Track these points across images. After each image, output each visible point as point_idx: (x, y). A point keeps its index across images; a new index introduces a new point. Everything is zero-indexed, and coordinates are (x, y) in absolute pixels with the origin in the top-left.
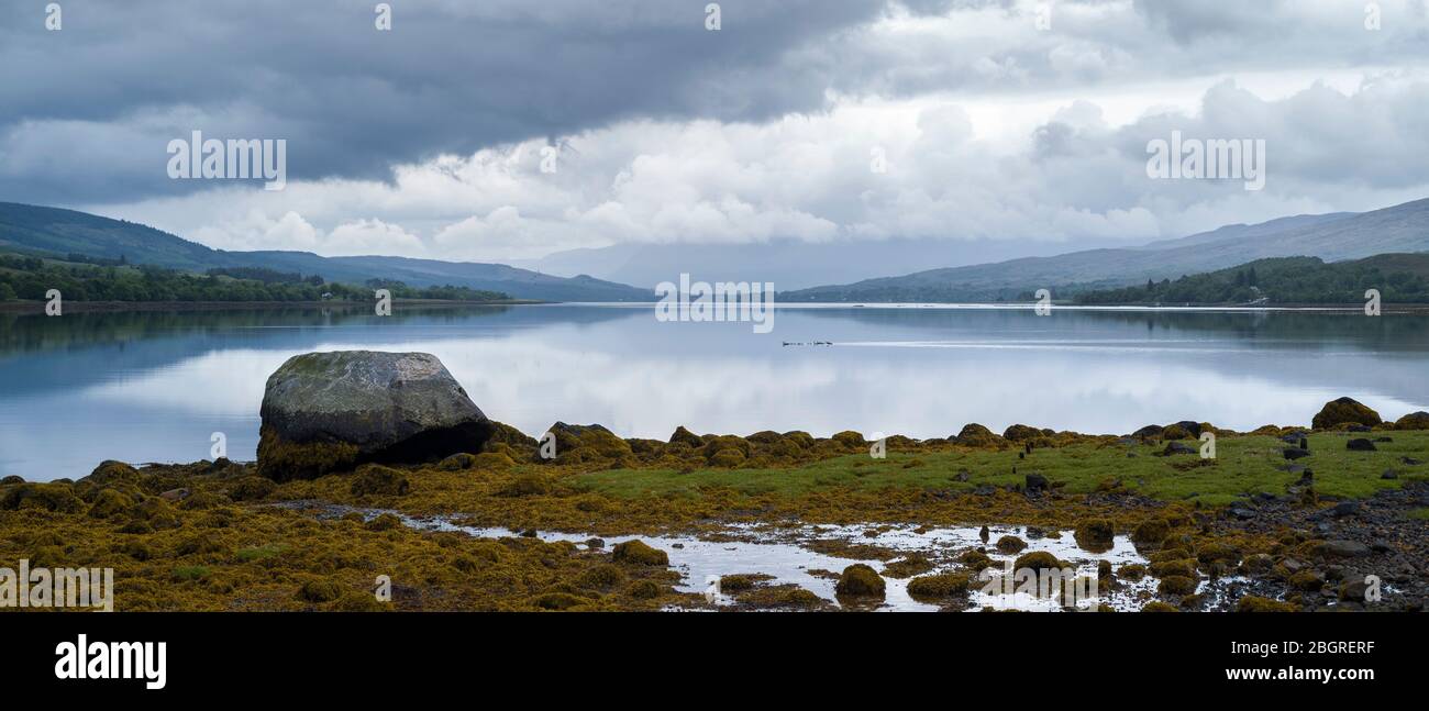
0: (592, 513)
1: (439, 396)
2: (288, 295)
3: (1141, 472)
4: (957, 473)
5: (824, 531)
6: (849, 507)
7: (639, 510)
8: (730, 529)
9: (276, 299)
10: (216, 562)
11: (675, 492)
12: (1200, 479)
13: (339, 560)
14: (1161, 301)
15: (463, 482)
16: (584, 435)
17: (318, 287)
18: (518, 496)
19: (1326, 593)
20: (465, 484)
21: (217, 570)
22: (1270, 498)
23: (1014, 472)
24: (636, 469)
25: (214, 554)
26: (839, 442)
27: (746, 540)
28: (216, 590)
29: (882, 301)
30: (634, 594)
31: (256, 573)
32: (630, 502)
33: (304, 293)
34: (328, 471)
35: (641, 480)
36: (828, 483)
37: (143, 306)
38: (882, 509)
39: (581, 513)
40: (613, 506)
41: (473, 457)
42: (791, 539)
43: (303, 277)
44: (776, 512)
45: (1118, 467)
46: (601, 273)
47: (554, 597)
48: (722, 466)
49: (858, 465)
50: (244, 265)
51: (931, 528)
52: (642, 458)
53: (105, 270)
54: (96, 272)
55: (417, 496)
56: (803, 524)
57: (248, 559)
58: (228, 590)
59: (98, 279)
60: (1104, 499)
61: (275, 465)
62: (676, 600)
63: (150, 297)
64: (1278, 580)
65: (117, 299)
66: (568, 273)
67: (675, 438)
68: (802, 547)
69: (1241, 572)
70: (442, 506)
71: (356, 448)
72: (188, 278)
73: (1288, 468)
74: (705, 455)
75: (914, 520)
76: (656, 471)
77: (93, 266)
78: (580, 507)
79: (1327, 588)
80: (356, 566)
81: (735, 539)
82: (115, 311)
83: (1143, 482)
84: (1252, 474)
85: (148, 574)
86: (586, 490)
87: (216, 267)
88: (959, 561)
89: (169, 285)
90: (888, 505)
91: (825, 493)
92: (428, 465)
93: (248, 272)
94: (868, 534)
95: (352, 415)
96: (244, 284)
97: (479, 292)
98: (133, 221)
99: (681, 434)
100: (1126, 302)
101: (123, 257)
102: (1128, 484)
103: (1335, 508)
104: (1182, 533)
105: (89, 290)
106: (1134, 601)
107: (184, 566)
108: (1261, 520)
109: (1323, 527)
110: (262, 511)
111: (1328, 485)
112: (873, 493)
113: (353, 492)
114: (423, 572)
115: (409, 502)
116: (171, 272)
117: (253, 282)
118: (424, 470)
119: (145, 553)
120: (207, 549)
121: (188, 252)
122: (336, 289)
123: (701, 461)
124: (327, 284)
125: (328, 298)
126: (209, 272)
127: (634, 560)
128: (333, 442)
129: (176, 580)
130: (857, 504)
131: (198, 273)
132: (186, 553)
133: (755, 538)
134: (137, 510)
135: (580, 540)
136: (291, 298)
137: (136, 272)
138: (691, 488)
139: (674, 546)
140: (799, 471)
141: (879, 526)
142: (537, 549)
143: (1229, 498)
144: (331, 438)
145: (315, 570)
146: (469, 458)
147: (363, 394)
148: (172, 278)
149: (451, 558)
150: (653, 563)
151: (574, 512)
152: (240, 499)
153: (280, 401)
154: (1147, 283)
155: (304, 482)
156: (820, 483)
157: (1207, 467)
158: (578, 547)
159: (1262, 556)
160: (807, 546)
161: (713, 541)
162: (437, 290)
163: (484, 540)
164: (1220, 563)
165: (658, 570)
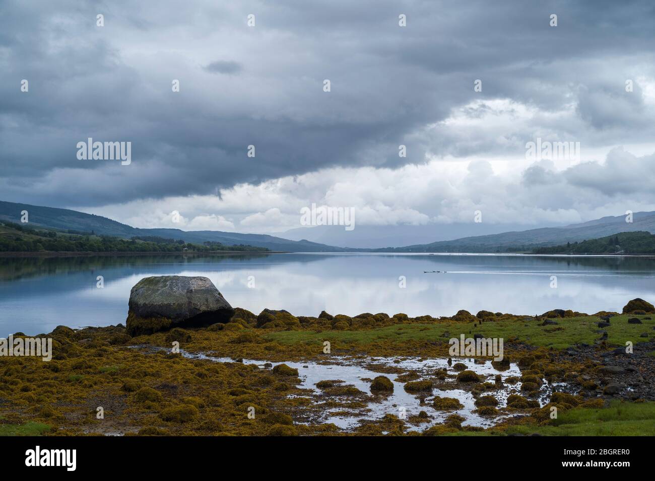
0: (271, 351)
1: (209, 296)
2: (168, 249)
3: (529, 334)
4: (443, 333)
5: (376, 360)
6: (391, 349)
7: (293, 350)
8: (333, 359)
9: (162, 251)
10: (89, 373)
11: (312, 342)
12: (556, 336)
13: (145, 372)
14: (573, 252)
15: (217, 336)
16: (277, 315)
17: (182, 245)
18: (239, 343)
19: (598, 391)
20: (218, 337)
21: (88, 377)
22: (586, 346)
23: (470, 333)
24: (297, 331)
25: (88, 370)
26: (396, 319)
27: (338, 364)
28: (85, 386)
29: (443, 252)
30: (276, 389)
31: (106, 378)
32: (290, 346)
33: (176, 248)
34: (157, 331)
35: (298, 335)
36: (383, 338)
37: (102, 254)
38: (406, 350)
39: (266, 352)
40: (281, 348)
41: (224, 325)
42: (359, 364)
43: (175, 240)
44: (356, 351)
45: (519, 331)
46: (313, 239)
47: (237, 391)
48: (338, 329)
49: (400, 329)
50: (148, 235)
51: (426, 359)
52: (302, 325)
53: (85, 237)
54: (81, 238)
55: (195, 343)
56: (367, 357)
57: (104, 372)
58: (91, 386)
59: (81, 241)
60: (510, 346)
61: (134, 328)
62: (295, 392)
63: (104, 250)
64: (578, 384)
65: (90, 251)
66: (297, 238)
67: (321, 316)
68: (362, 368)
69: (563, 381)
70: (204, 348)
71: (170, 320)
72: (122, 241)
73: (598, 332)
74: (331, 324)
75: (419, 355)
76: (308, 332)
77: (79, 235)
78: (266, 348)
79: (599, 388)
80: (153, 375)
81: (333, 364)
82: (89, 256)
83: (529, 338)
84: (580, 335)
85: (56, 378)
86: (271, 340)
87: (135, 236)
88: (433, 375)
89: (113, 244)
90: (408, 348)
91: (380, 342)
92: (204, 328)
93: (150, 238)
94: (395, 362)
95: (169, 305)
96: (148, 244)
97: (255, 247)
98: (98, 215)
99: (324, 314)
100: (557, 252)
101: (93, 231)
102: (522, 339)
103: (614, 351)
104: (540, 362)
105: (77, 247)
106: (508, 394)
107: (73, 375)
108: (580, 356)
109: (607, 359)
110: (121, 349)
111: (614, 340)
112: (403, 342)
113: (166, 340)
114: (183, 378)
115: (190, 345)
116: (115, 238)
117: (152, 243)
118: (201, 331)
119: (58, 369)
120: (86, 367)
121: (123, 229)
122: (190, 246)
123: (329, 327)
124: (186, 244)
125: (186, 250)
126: (132, 238)
127: (282, 373)
128: (160, 317)
129: (69, 381)
130: (394, 347)
131: (127, 239)
132: (76, 368)
133: (343, 363)
134: (63, 349)
135: (261, 364)
136: (169, 250)
137: (98, 238)
138: (319, 340)
139: (304, 367)
140: (373, 332)
141: (402, 358)
142: (239, 368)
143: (566, 346)
144: (159, 316)
145: (134, 377)
146: (222, 325)
147: (174, 296)
148: (115, 241)
149: (197, 372)
150: (290, 375)
151: (263, 350)
152: (115, 344)
153: (136, 299)
154: (567, 243)
155: (146, 336)
156: (380, 338)
157: (560, 331)
158: (259, 367)
159: (573, 373)
160: (365, 367)
161: (323, 364)
162: (236, 247)
163: (217, 363)
164: (554, 376)
165: (292, 378)
